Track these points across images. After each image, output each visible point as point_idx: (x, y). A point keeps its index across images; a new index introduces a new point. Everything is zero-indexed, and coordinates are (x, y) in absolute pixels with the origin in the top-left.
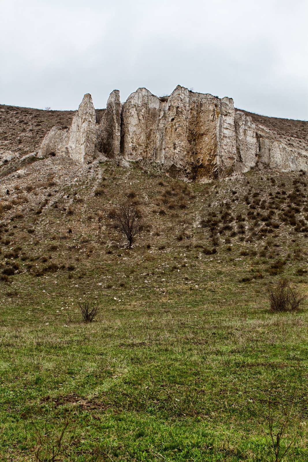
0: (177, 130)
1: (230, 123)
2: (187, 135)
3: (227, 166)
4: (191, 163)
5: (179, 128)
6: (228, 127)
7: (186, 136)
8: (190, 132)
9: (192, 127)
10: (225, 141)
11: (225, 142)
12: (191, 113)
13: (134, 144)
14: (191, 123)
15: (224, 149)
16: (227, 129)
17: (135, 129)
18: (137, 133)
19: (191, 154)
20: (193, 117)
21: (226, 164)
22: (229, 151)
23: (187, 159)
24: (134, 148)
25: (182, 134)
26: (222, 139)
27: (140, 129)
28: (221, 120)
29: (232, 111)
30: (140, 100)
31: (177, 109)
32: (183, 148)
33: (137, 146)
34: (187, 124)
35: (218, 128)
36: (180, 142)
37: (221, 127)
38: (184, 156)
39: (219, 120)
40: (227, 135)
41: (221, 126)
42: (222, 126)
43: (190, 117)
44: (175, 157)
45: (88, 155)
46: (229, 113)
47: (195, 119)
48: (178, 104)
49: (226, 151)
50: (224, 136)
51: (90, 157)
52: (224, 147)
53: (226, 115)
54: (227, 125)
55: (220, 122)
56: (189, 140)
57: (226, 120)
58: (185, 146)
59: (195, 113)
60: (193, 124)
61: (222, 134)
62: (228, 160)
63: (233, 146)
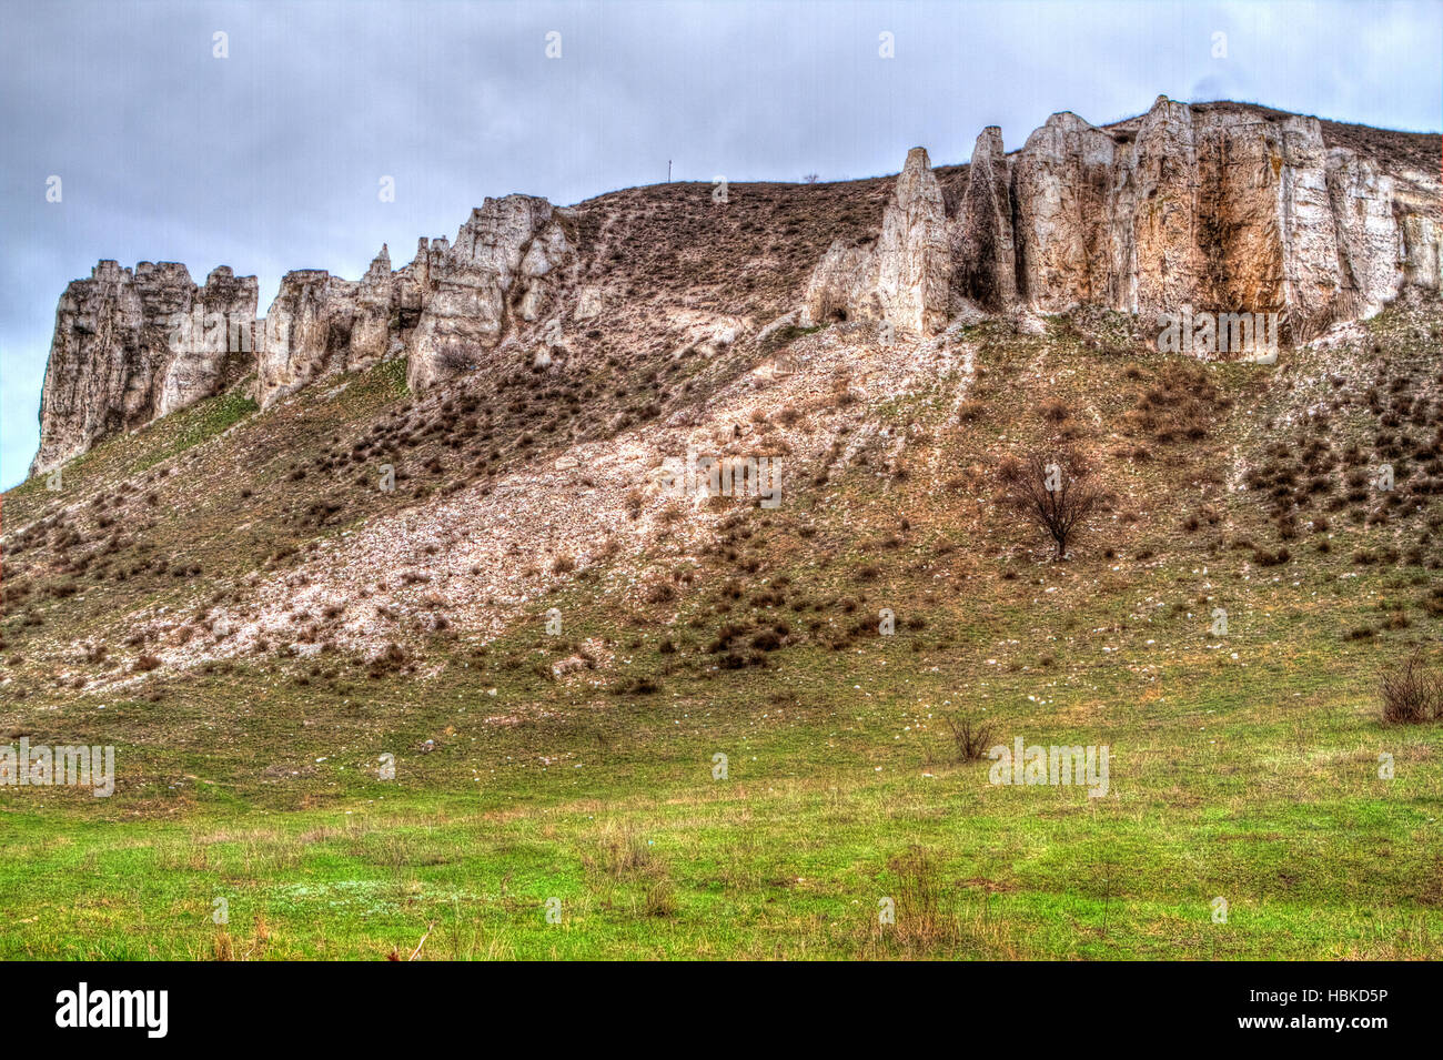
0: (1167, 222)
1: (1313, 185)
2: (1195, 231)
3: (1314, 307)
4: (1213, 307)
5: (1172, 214)
6: (1308, 199)
7: (1192, 234)
8: (1205, 222)
9: (1210, 208)
10: (1305, 239)
11: (1303, 241)
12: (1202, 169)
13: (1053, 269)
14: (1205, 199)
15: (1303, 261)
16: (1307, 203)
17: (1052, 226)
18: (1060, 238)
19: (1211, 282)
20: (1208, 180)
21: (1310, 301)
22: (1317, 266)
23: (1199, 296)
24: (1055, 278)
25: (1182, 229)
26: (1294, 235)
27: (1066, 226)
28: (1286, 181)
29: (1317, 154)
30: (1058, 147)
31: (1162, 164)
32: (1187, 268)
33: (1062, 272)
34: (1194, 202)
35: (1281, 205)
36: (1176, 254)
37: (1290, 200)
38: (1193, 291)
39: (1282, 183)
40: (1309, 222)
41: (1288, 199)
42: (1293, 198)
43: (1198, 180)
44: (1168, 295)
45: (934, 311)
46: (1310, 159)
47: (1215, 184)
48: (1164, 150)
49: (1308, 265)
50: (1299, 225)
51: (938, 314)
52: (1303, 255)
53: (1301, 166)
54: (1306, 193)
55: (1286, 187)
56: (1203, 243)
57: (1300, 179)
58: (1194, 263)
59: (1212, 168)
60: (1209, 198)
61: (1294, 220)
62: (1318, 291)
63: (1327, 249)
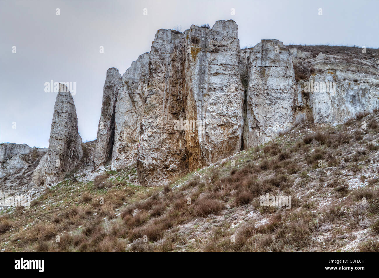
0: (147, 101)
1: (224, 62)
2: (168, 105)
3: (216, 142)
4: (178, 152)
5: (152, 96)
6: (219, 71)
7: (166, 107)
8: (175, 99)
9: (177, 89)
10: (214, 97)
11: (212, 98)
12: (173, 66)
14: (174, 84)
15: (210, 112)
16: (217, 74)
17: (126, 117)
18: (130, 124)
19: (178, 136)
20: (176, 72)
21: (213, 138)
22: (221, 114)
23: (168, 145)
24: (124, 148)
25: (158, 105)
26: (205, 95)
27: (136, 116)
28: (202, 61)
29: (229, 42)
31: (150, 66)
32: (159, 128)
34: (168, 87)
35: (197, 77)
36: (150, 121)
37: (204, 73)
38: (162, 143)
39: (198, 63)
40: (217, 86)
41: (202, 73)
42: (207, 71)
43: (170, 74)
44: (142, 147)
46: (223, 46)
47: (180, 74)
48: (150, 58)
49: (214, 114)
50: (210, 89)
51: (52, 176)
52: (210, 108)
53: (215, 51)
54: (218, 67)
55: (201, 66)
56: (174, 112)
57: (214, 59)
58: (164, 125)
59: (178, 64)
60: (177, 83)
61: (206, 86)
62: (220, 131)
63: (230, 102)
